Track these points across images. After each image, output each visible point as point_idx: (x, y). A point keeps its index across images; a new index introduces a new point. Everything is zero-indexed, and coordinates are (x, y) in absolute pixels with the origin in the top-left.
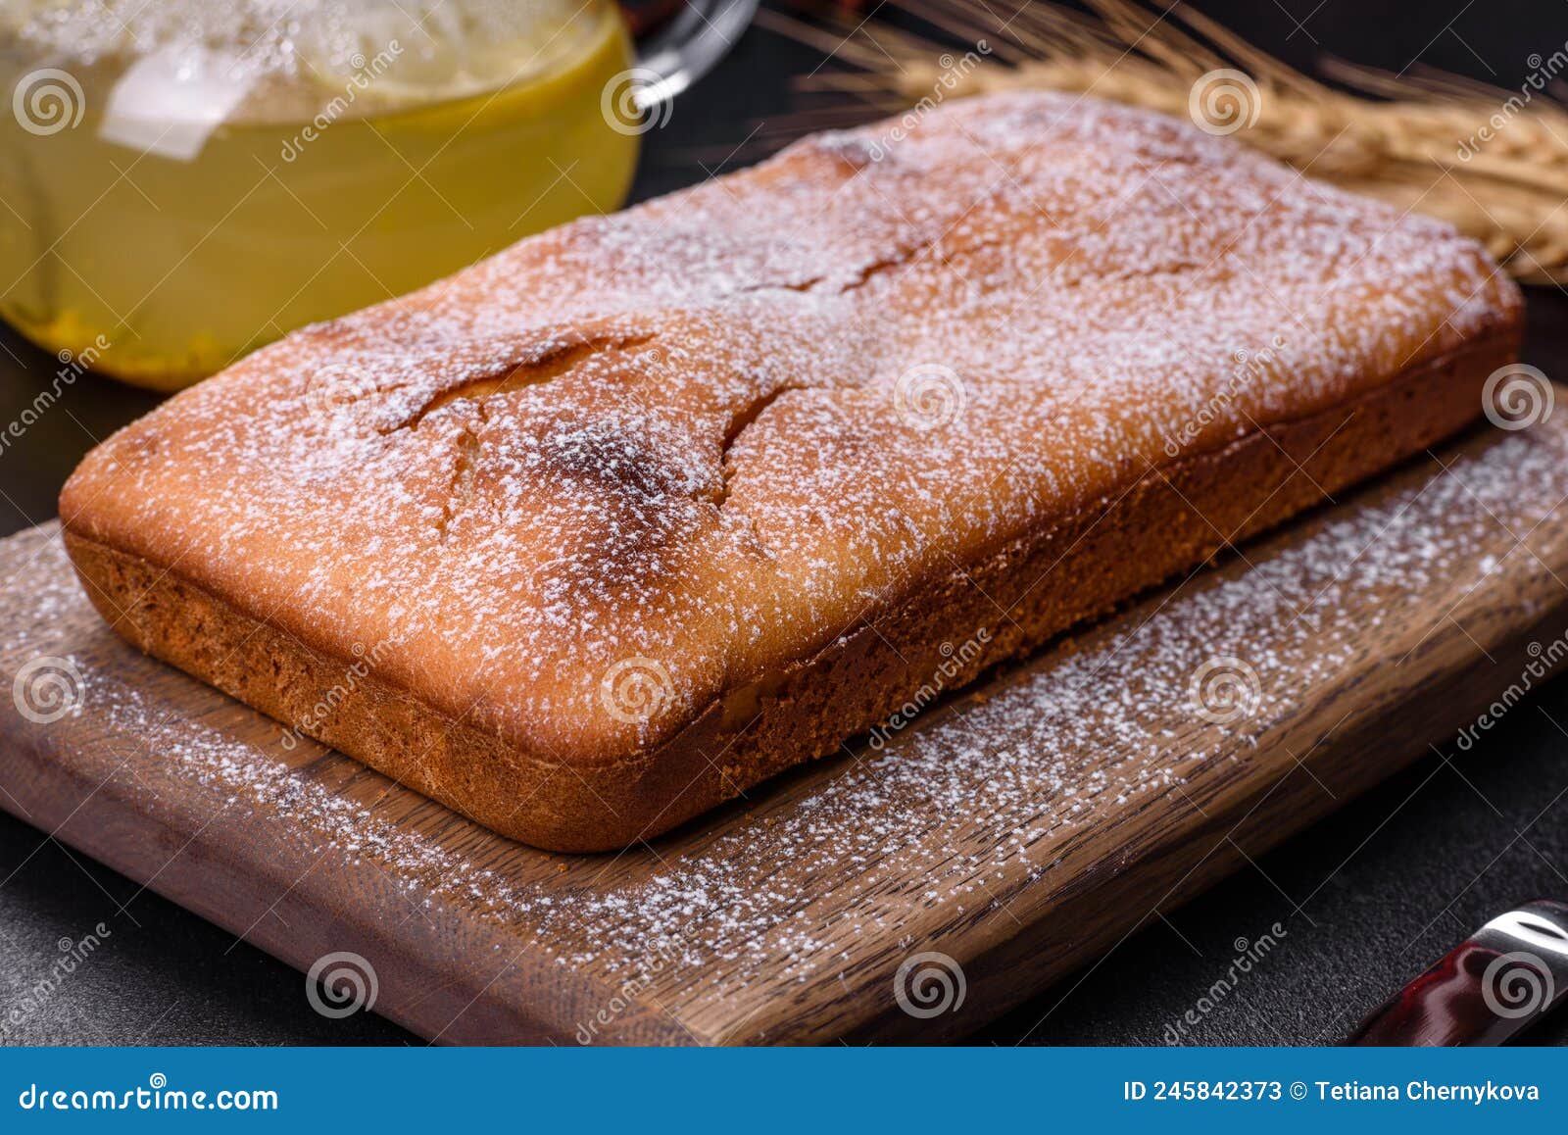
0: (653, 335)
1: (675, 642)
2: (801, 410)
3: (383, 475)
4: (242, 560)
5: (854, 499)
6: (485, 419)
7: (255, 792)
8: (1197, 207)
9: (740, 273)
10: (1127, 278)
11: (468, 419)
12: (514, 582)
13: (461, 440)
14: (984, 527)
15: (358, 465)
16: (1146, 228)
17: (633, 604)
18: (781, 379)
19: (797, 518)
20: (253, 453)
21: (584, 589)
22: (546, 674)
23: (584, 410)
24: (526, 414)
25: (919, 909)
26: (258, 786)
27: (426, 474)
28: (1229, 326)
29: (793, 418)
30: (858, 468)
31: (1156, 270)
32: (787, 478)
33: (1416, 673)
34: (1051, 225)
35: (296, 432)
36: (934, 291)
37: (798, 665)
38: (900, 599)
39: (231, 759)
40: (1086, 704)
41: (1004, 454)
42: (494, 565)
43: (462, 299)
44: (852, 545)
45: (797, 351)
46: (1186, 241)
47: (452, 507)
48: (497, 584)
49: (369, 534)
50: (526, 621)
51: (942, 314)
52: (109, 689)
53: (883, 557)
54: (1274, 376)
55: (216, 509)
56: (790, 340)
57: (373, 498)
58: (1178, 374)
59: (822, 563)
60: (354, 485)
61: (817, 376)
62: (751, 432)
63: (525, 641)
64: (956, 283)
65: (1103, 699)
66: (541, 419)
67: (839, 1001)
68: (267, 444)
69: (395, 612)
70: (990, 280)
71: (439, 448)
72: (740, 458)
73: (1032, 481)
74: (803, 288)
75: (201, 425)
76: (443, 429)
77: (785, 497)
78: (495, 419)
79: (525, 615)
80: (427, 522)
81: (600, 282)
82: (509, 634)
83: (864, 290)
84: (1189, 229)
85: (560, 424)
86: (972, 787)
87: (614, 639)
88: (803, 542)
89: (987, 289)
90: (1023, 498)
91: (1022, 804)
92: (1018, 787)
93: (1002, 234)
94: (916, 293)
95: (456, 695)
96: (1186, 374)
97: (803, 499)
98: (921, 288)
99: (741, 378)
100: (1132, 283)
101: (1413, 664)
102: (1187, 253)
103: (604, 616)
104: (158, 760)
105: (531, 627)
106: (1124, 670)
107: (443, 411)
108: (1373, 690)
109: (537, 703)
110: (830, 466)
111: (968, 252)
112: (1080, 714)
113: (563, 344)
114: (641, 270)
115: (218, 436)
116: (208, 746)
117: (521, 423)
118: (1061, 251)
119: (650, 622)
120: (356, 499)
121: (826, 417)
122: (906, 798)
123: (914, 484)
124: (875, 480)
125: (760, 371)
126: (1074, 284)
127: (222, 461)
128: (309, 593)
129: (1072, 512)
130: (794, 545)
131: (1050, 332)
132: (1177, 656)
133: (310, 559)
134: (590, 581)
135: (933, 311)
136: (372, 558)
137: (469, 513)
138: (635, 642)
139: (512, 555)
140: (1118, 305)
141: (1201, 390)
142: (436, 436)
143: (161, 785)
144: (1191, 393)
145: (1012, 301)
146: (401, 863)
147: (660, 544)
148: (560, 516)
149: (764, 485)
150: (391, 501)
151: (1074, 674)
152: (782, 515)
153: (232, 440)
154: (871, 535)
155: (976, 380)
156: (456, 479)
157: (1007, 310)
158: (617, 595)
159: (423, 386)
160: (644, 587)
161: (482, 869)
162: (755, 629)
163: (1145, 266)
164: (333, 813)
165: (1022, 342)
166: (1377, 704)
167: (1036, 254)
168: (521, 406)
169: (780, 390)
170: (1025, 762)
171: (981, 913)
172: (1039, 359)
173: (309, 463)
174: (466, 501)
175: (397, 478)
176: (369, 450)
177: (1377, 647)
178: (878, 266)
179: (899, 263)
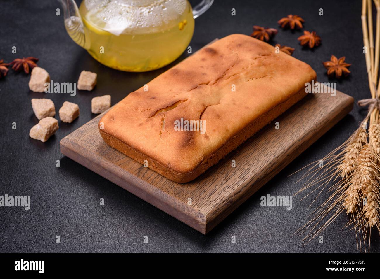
3: (150, 126)
6: (164, 116)
10: (257, 79)
11: (162, 116)
13: (161, 120)
25: (232, 191)
27: (156, 126)
31: (261, 77)
33: (301, 142)
47: (162, 132)
49: (149, 135)
53: (225, 136)
62: (203, 116)
67: (222, 207)
74: (207, 84)
78: (166, 116)
80: (158, 134)
83: (216, 84)
95: (165, 163)
99: (202, 105)
101: (301, 141)
108: (295, 146)
111: (232, 76)
113: (175, 102)
126: (249, 81)
129: (250, 124)
136: (150, 140)
159: (154, 109)
166: (296, 148)
168: (170, 114)
171: (241, 191)
174: (164, 131)
175: (152, 126)
176: (147, 121)
177: (295, 139)
178: (219, 79)
179: (222, 78)
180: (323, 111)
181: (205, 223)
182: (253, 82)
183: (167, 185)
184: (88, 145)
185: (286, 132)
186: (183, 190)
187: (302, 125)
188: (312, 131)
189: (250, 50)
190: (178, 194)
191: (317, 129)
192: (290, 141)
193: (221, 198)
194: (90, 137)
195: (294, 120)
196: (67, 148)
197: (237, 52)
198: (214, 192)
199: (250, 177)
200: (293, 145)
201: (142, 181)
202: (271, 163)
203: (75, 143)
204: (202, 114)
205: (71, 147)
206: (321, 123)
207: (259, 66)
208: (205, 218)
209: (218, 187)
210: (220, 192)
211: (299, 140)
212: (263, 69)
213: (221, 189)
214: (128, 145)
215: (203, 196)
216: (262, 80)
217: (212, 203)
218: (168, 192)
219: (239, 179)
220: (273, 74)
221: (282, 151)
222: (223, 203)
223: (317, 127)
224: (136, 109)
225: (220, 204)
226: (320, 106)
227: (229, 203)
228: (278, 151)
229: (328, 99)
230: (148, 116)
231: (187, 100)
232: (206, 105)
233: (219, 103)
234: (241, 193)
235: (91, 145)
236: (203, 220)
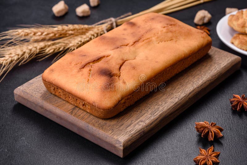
6: (92, 67)
13: (89, 70)
25: (144, 124)
31: (168, 41)
32: (127, 73)
33: (200, 89)
72: (121, 71)
74: (127, 45)
83: (134, 45)
95: (91, 102)
101: (200, 88)
107: (87, 66)
111: (146, 40)
113: (100, 57)
126: (159, 43)
156: (89, 75)
166: (196, 93)
171: (151, 124)
174: (90, 78)
175: (82, 75)
176: (79, 72)
177: (195, 86)
178: (136, 42)
179: (138, 41)
180: (217, 66)
181: (122, 148)
182: (162, 44)
183: (94, 121)
184: (35, 92)
185: (188, 81)
186: (106, 124)
187: (201, 77)
188: (208, 81)
189: (161, 22)
190: (102, 127)
191: (212, 80)
192: (191, 88)
193: (135, 130)
194: (36, 87)
195: (194, 73)
196: (19, 96)
197: (150, 24)
198: (130, 125)
199: (159, 114)
200: (193, 91)
201: (74, 117)
202: (176, 104)
203: (25, 92)
204: (121, 66)
205: (22, 94)
206: (215, 75)
207: (167, 32)
208: (122, 144)
209: (133, 122)
210: (135, 125)
211: (198, 87)
212: (170, 35)
213: (136, 123)
214: (63, 90)
215: (121, 128)
216: (169, 43)
217: (128, 133)
218: (94, 125)
219: (150, 116)
220: (177, 38)
221: (185, 95)
222: (137, 133)
223: (212, 78)
224: (70, 63)
225: (134, 134)
226: (215, 63)
227: (142, 133)
228: (182, 95)
229: (221, 58)
230: (79, 68)
231: (109, 56)
232: (125, 60)
233: (135, 59)
234: (152, 126)
235: (37, 93)
236: (120, 146)
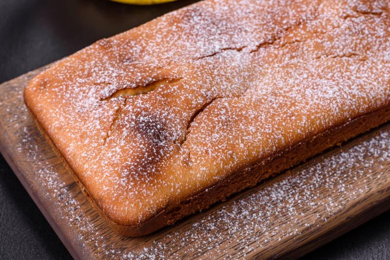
0: (182, 78)
1: (154, 195)
2: (217, 108)
3: (96, 116)
4: (56, 134)
5: (220, 147)
6: (125, 105)
7: (54, 192)
8: (363, 34)
9: (223, 42)
10: (335, 57)
11: (121, 104)
12: (116, 167)
13: (117, 111)
14: (258, 155)
15: (91, 110)
16: (345, 40)
17: (144, 182)
18: (215, 95)
19: (202, 152)
20: (68, 95)
21: (132, 175)
22: (117, 199)
23: (151, 108)
24: (136, 107)
26: (55, 191)
27: (105, 120)
28: (358, 81)
29: (214, 111)
30: (225, 134)
31: (344, 55)
32: (204, 136)
34: (317, 37)
35: (81, 90)
36: (276, 56)
37: (191, 198)
38: (227, 177)
39: (52, 178)
40: (285, 197)
41: (270, 131)
42: (113, 159)
43: (147, 36)
44: (215, 163)
45: (224, 83)
46: (356, 46)
47: (109, 134)
48: (112, 165)
49: (87, 137)
50: (115, 181)
51: (276, 65)
52: (31, 144)
53: (223, 167)
54: (365, 102)
55: (54, 115)
56: (224, 78)
57: (91, 123)
58: (334, 102)
59: (204, 169)
60: (88, 117)
61: (227, 93)
62: (199, 117)
63: (114, 188)
64: (283, 54)
65: (290, 196)
66: (139, 110)
68: (72, 93)
69: (86, 166)
70: (294, 54)
71: (111, 112)
72: (193, 127)
73: (276, 141)
74: (240, 50)
75: (59, 81)
76: (114, 105)
77: (201, 143)
78: (128, 106)
79: (116, 179)
80: (102, 137)
81: (185, 37)
82: (111, 184)
83: (257, 53)
84: (358, 41)
85: (143, 113)
86: (241, 227)
87: (136, 192)
88: (201, 160)
89: (292, 57)
90: (272, 146)
91: (252, 237)
92: (253, 229)
93: (302, 38)
94: (271, 56)
96: (336, 102)
97: (206, 145)
98: (273, 55)
99: (202, 96)
100: (335, 59)
102: (355, 50)
103: (135, 185)
104: (34, 174)
105: (116, 184)
106: (300, 185)
107: (116, 99)
109: (113, 207)
110: (218, 133)
111: (290, 43)
112: (281, 201)
113: (154, 80)
114: (197, 35)
115: (61, 87)
116: (48, 172)
117: (133, 109)
118: (318, 46)
119: (147, 188)
120: (88, 122)
121: (224, 111)
122: (221, 229)
123: (240, 141)
124: (229, 139)
125: (209, 93)
126: (319, 58)
127: (60, 97)
128: (69, 151)
129: (289, 148)
130: (198, 161)
131: (305, 76)
132: (317, 181)
133: (71, 140)
134: (134, 173)
135: (274, 64)
136: (85, 145)
137: (112, 138)
138: (142, 194)
139: (119, 156)
140: (328, 68)
141: (339, 109)
142: (112, 108)
143: (34, 181)
144: (336, 110)
145: (298, 62)
146: (82, 228)
147: (158, 161)
148: (133, 147)
149: (197, 138)
150: (95, 126)
151: (286, 184)
152: (198, 150)
153: (64, 90)
154: (221, 160)
155: (276, 95)
156: (112, 124)
157: (296, 66)
158: (140, 179)
159: (114, 87)
160: (148, 177)
161: (101, 235)
162: (179, 190)
163: (341, 54)
164: (71, 205)
165: (297, 79)
167: (310, 47)
168: (136, 103)
169: (214, 99)
170: (259, 219)
172: (297, 88)
173: (81, 104)
178: (264, 44)
179: (271, 43)
204: (198, 112)
231: (178, 80)
233: (240, 95)
